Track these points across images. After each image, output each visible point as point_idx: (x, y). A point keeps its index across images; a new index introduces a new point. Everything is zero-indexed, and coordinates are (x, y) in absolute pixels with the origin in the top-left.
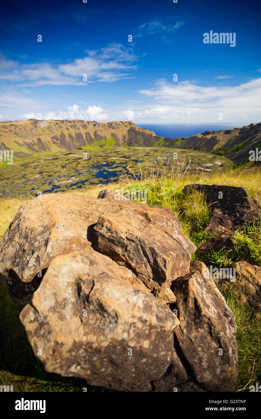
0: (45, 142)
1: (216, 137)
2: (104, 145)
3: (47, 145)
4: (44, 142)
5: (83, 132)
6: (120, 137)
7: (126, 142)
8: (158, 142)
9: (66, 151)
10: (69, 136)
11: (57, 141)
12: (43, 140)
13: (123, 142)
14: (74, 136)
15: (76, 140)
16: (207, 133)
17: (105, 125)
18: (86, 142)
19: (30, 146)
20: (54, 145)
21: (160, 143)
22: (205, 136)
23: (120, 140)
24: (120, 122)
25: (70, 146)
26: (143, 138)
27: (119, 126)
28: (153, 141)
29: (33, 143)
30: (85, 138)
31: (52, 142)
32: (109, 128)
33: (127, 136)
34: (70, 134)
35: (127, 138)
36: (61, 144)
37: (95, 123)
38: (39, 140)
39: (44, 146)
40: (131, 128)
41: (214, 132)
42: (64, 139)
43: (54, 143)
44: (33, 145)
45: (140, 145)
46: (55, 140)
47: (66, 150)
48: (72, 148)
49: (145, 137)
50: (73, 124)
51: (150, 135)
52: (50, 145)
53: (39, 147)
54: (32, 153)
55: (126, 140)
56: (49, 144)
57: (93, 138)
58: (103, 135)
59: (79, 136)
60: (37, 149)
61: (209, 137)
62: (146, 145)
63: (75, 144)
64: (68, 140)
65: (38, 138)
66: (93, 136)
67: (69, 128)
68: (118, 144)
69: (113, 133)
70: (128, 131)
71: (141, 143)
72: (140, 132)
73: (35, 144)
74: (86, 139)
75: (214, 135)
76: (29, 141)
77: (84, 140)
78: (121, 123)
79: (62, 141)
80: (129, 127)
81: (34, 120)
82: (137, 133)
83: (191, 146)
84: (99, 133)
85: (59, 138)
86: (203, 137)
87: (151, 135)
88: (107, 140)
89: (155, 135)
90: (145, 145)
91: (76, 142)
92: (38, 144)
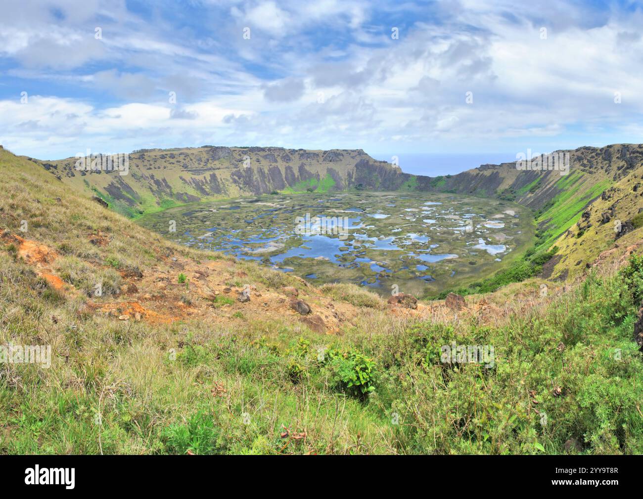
0: (221, 180)
1: (498, 173)
2: (315, 188)
3: (224, 185)
4: (219, 180)
5: (281, 166)
6: (342, 174)
7: (353, 183)
8: (406, 183)
9: (252, 196)
10: (258, 172)
11: (239, 179)
12: (219, 177)
13: (347, 183)
14: (266, 172)
15: (269, 179)
16: (484, 168)
17: (318, 155)
18: (286, 182)
20: (234, 185)
21: (410, 184)
22: (481, 173)
23: (342, 180)
24: (344, 150)
25: (259, 189)
26: (381, 176)
27: (341, 157)
28: (399, 181)
29: (204, 181)
30: (284, 176)
31: (231, 180)
32: (324, 160)
33: (355, 174)
34: (261, 169)
35: (354, 177)
36: (245, 183)
37: (301, 152)
38: (214, 177)
39: (219, 185)
40: (361, 160)
41: (494, 167)
42: (250, 177)
43: (235, 181)
44: (203, 185)
45: (376, 190)
46: (237, 178)
47: (251, 193)
48: (262, 191)
49: (384, 175)
50: (267, 153)
51: (393, 172)
52: (228, 185)
53: (211, 187)
54: (199, 196)
55: (353, 180)
56: (227, 182)
57: (296, 176)
58: (313, 172)
59: (275, 172)
60: (207, 190)
61: (487, 173)
62: (387, 189)
63: (266, 186)
64: (256, 178)
65: (211, 173)
66: (297, 173)
67: (261, 159)
68: (338, 188)
69: (331, 169)
70: (356, 166)
71: (378, 185)
72: (377, 166)
73: (207, 182)
74: (286, 178)
75: (495, 171)
76: (199, 178)
77: (282, 179)
78: (344, 153)
79: (248, 179)
80: (358, 159)
81: (211, 147)
82: (372, 169)
83: (461, 188)
84: (307, 168)
85: (244, 174)
86: (479, 174)
87: (395, 171)
88: (321, 179)
89: (402, 171)
90: (385, 187)
91: (269, 182)
92: (211, 183)
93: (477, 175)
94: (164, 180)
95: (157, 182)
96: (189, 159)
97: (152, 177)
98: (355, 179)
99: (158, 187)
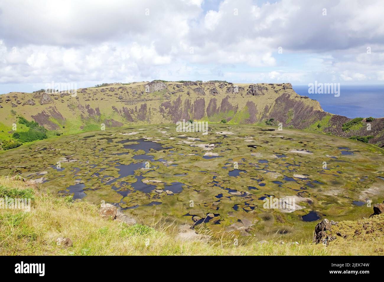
0: (150, 109)
3: (150, 112)
4: (148, 110)
7: (267, 117)
10: (185, 103)
11: (166, 109)
12: (148, 107)
13: (261, 117)
14: (192, 103)
15: (192, 109)
17: (243, 88)
18: (206, 113)
19: (128, 114)
20: (159, 114)
21: (321, 124)
23: (257, 114)
25: (181, 117)
27: (264, 91)
29: (134, 110)
30: (206, 107)
31: (158, 110)
32: (247, 93)
33: (272, 108)
34: (188, 101)
35: (270, 111)
36: (169, 113)
37: (230, 86)
38: (144, 107)
39: (145, 114)
42: (176, 107)
43: (162, 111)
44: (132, 112)
46: (164, 108)
47: (171, 121)
50: (198, 86)
53: (138, 115)
55: (268, 114)
56: (154, 112)
57: (217, 108)
58: (233, 105)
59: (200, 103)
60: (133, 117)
63: (187, 115)
65: (143, 103)
66: (219, 105)
67: (191, 92)
68: (251, 120)
69: (252, 102)
70: (277, 100)
72: (296, 102)
73: (136, 111)
76: (131, 107)
78: (269, 87)
82: (290, 104)
84: (230, 100)
85: (172, 105)
87: (312, 108)
88: (238, 112)
90: (295, 125)
91: (191, 112)
92: (139, 112)
94: (98, 109)
95: (91, 111)
96: (125, 92)
97: (88, 107)
98: (270, 114)
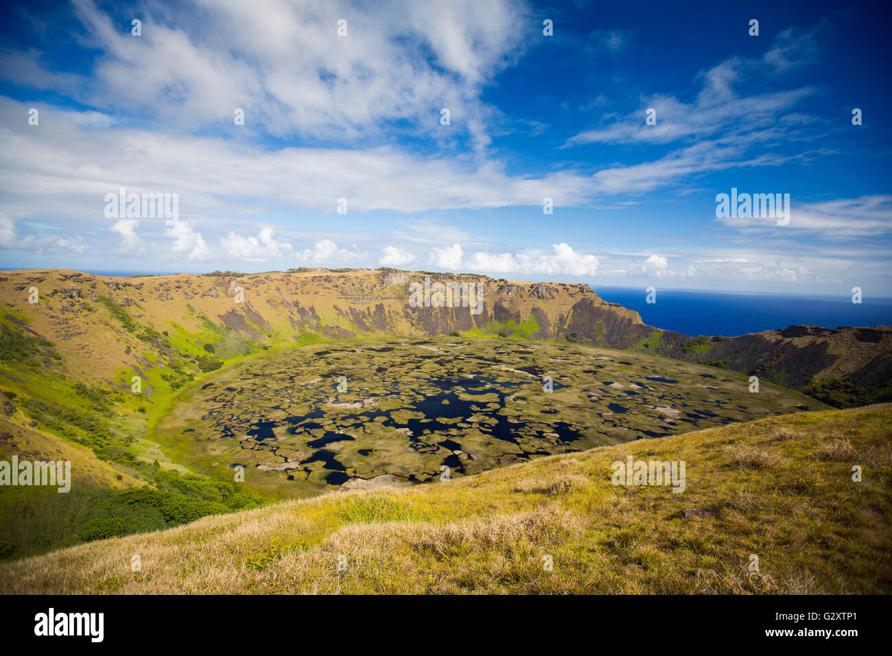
0: (389, 313)
1: (825, 345)
2: (511, 332)
3: (392, 319)
4: (387, 313)
6: (552, 316)
7: (564, 330)
8: (644, 341)
9: (425, 335)
11: (413, 313)
12: (387, 309)
13: (556, 330)
15: (453, 317)
16: (795, 331)
17: (523, 288)
18: (473, 321)
19: (358, 318)
20: (405, 320)
21: (649, 343)
22: (787, 340)
23: (550, 325)
24: (561, 284)
25: (436, 327)
26: (608, 325)
27: (555, 294)
28: (633, 336)
29: (367, 313)
31: (403, 314)
32: (530, 296)
33: (570, 318)
35: (568, 322)
36: (419, 319)
37: (502, 283)
38: (380, 308)
39: (385, 320)
40: (583, 300)
41: (818, 331)
42: (427, 311)
43: (407, 316)
44: (364, 317)
45: (595, 344)
46: (409, 311)
47: (426, 332)
48: (440, 330)
49: (613, 325)
50: (455, 282)
51: (626, 321)
52: (396, 320)
53: (374, 321)
54: (355, 332)
55: (566, 327)
56: (396, 316)
57: (489, 315)
58: (513, 310)
60: (368, 324)
61: (800, 342)
62: (612, 344)
63: (447, 324)
64: (436, 314)
65: (378, 303)
66: (491, 311)
68: (543, 335)
69: (539, 309)
70: (574, 308)
71: (599, 338)
72: (604, 311)
73: (370, 314)
74: (474, 316)
75: (820, 340)
76: (360, 307)
77: (469, 317)
78: (560, 289)
79: (425, 314)
80: (579, 297)
82: (595, 313)
83: (738, 361)
84: (506, 305)
86: (781, 341)
87: (630, 320)
88: (521, 322)
89: (641, 322)
90: (610, 343)
91: (451, 320)
92: (375, 316)
93: (778, 342)
94: (312, 309)
95: (302, 311)
96: (350, 284)
97: (296, 304)
98: (569, 326)
99: (302, 317)
